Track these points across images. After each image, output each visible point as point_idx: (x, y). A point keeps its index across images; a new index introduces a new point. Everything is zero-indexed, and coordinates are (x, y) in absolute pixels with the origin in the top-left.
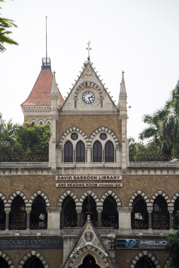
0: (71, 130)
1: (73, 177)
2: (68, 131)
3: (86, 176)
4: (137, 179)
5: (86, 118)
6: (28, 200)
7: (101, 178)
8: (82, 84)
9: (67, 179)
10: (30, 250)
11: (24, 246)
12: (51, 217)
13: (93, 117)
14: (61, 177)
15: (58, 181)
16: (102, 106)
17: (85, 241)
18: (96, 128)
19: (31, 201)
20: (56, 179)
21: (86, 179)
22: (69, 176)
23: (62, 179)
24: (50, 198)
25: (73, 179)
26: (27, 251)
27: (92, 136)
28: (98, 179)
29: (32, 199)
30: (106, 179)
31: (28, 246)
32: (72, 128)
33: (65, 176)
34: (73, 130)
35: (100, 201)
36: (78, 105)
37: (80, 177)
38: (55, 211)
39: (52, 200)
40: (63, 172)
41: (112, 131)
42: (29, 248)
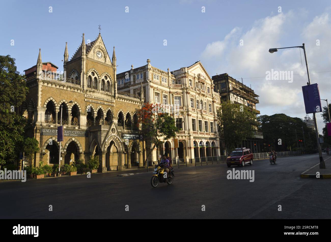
0: (92, 69)
1: (93, 96)
2: (91, 70)
3: (100, 98)
4: (120, 104)
5: (99, 65)
6: (70, 107)
7: (106, 100)
8: (97, 46)
9: (90, 97)
10: (71, 137)
11: (69, 134)
12: (82, 118)
13: (102, 66)
14: (88, 95)
15: (86, 98)
16: (105, 61)
17: (112, 133)
18: (103, 72)
19: (71, 107)
20: (85, 96)
21: (100, 99)
22: (92, 96)
23: (88, 97)
24: (82, 107)
25: (93, 98)
26: (70, 138)
27: (102, 76)
28: (105, 100)
29: (71, 106)
30: (108, 101)
31: (71, 135)
32: (93, 69)
33: (90, 96)
34: (93, 70)
35: (105, 112)
36: (95, 57)
37: (97, 97)
38: (85, 114)
39: (83, 109)
40: (88, 93)
41: (110, 76)
42: (71, 136)
